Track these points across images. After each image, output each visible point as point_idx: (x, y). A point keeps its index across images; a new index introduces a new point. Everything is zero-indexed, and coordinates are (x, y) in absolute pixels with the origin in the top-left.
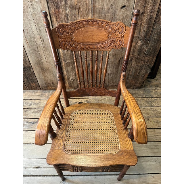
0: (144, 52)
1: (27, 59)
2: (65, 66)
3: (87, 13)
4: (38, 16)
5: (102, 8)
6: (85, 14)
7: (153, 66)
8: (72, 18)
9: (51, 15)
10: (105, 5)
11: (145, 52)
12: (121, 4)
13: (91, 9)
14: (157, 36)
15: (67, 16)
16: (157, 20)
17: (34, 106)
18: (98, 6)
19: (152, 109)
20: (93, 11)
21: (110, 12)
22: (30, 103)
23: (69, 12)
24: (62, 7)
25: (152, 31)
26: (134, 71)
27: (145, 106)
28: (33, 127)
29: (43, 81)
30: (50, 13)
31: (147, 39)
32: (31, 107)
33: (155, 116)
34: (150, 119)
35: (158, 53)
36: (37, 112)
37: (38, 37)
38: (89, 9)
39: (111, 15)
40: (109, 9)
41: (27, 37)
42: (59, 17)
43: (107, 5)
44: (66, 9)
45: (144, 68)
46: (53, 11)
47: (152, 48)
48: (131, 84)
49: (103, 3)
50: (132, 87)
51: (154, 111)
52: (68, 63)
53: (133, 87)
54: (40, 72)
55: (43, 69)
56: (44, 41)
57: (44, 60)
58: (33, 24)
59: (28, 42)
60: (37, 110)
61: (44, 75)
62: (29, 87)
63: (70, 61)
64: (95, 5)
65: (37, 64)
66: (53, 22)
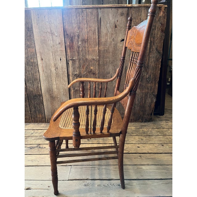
0: (145, 78)
1: (40, 86)
2: (73, 93)
3: (95, 45)
4: (56, 47)
5: (106, 41)
6: (93, 46)
7: (157, 94)
8: (82, 49)
9: (66, 47)
10: (108, 39)
11: (147, 79)
12: (121, 38)
13: (97, 42)
14: (154, 64)
15: (79, 48)
16: (151, 50)
17: (36, 135)
18: (103, 40)
19: (165, 137)
20: (99, 44)
21: (112, 44)
22: (32, 132)
23: (80, 44)
24: (76, 41)
25: (149, 60)
26: (140, 100)
27: (156, 135)
28: (31, 151)
29: (50, 111)
30: (66, 45)
31: (146, 67)
32: (32, 135)
33: (169, 143)
34: (165, 145)
35: (158, 80)
36: (38, 139)
37: (53, 65)
38: (96, 42)
39: (113, 47)
40: (111, 42)
41: (44, 65)
42: (72, 48)
43: (110, 39)
44: (78, 42)
45: (149, 96)
46: (68, 44)
47: (152, 75)
48: (139, 115)
49: (106, 38)
50: (140, 120)
51: (167, 139)
52: (76, 90)
53: (142, 120)
54: (49, 100)
55: (52, 97)
56: (57, 68)
57: (54, 87)
58: (51, 54)
59: (44, 69)
60: (38, 137)
61: (52, 103)
62: (34, 119)
63: (78, 89)
64: (101, 39)
65: (48, 91)
66: (67, 52)
